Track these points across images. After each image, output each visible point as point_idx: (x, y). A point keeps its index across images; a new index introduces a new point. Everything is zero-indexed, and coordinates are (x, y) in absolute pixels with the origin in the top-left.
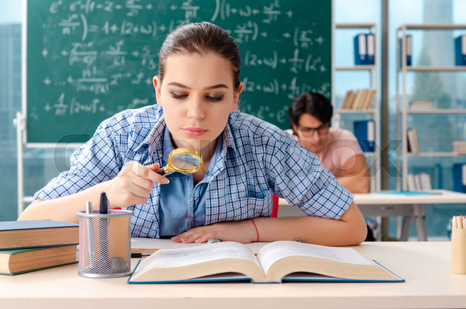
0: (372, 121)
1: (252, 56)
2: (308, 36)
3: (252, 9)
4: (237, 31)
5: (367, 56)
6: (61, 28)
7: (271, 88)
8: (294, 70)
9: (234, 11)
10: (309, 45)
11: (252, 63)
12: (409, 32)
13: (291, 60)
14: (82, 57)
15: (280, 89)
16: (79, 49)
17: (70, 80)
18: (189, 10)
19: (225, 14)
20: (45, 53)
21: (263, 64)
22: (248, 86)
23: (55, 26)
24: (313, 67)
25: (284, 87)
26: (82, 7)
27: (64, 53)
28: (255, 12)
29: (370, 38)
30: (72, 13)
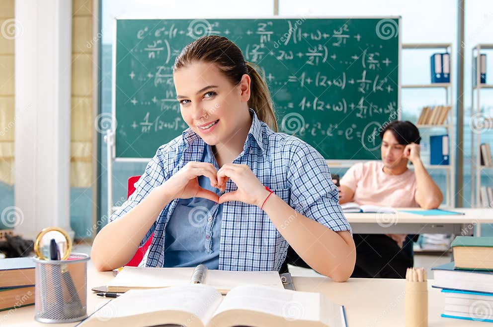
0: (447, 135)
1: (322, 77)
2: (375, 58)
3: (322, 34)
4: (308, 54)
5: (442, 74)
6: (147, 53)
7: (340, 108)
8: (362, 90)
9: (306, 35)
10: (376, 66)
11: (322, 84)
12: (483, 51)
13: (358, 81)
14: (166, 79)
15: (349, 108)
16: (163, 72)
17: (155, 100)
18: (264, 35)
19: (297, 39)
20: (132, 75)
21: (333, 85)
22: (318, 105)
23: (141, 51)
24: (379, 88)
25: (352, 106)
26: (166, 33)
27: (150, 75)
28: (325, 36)
29: (446, 57)
30: (156, 39)
